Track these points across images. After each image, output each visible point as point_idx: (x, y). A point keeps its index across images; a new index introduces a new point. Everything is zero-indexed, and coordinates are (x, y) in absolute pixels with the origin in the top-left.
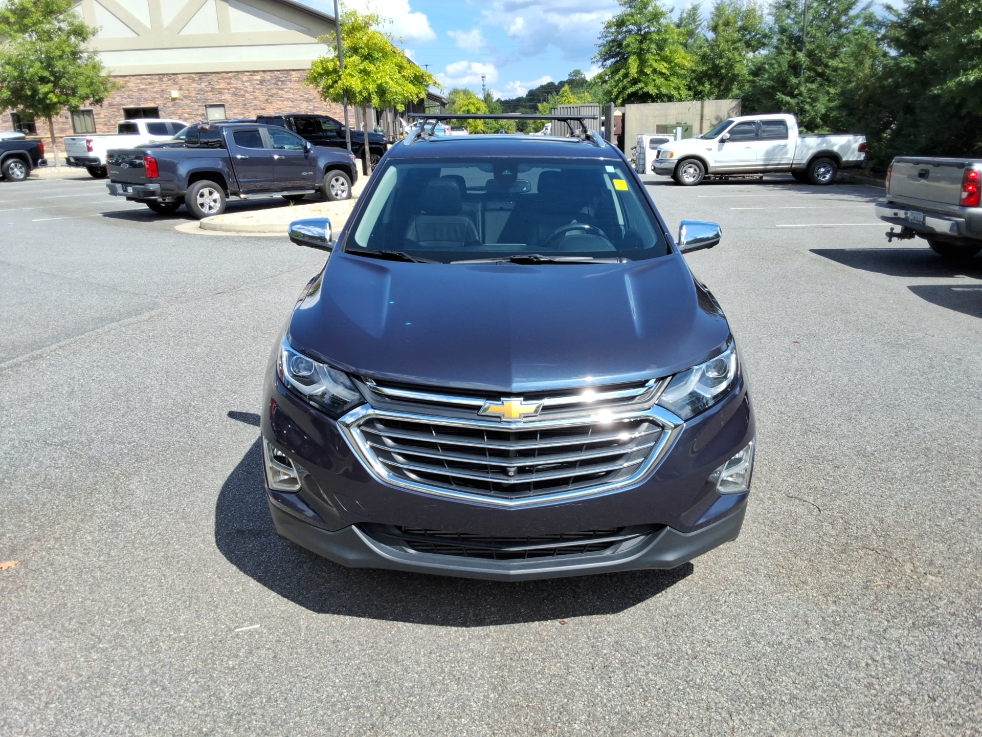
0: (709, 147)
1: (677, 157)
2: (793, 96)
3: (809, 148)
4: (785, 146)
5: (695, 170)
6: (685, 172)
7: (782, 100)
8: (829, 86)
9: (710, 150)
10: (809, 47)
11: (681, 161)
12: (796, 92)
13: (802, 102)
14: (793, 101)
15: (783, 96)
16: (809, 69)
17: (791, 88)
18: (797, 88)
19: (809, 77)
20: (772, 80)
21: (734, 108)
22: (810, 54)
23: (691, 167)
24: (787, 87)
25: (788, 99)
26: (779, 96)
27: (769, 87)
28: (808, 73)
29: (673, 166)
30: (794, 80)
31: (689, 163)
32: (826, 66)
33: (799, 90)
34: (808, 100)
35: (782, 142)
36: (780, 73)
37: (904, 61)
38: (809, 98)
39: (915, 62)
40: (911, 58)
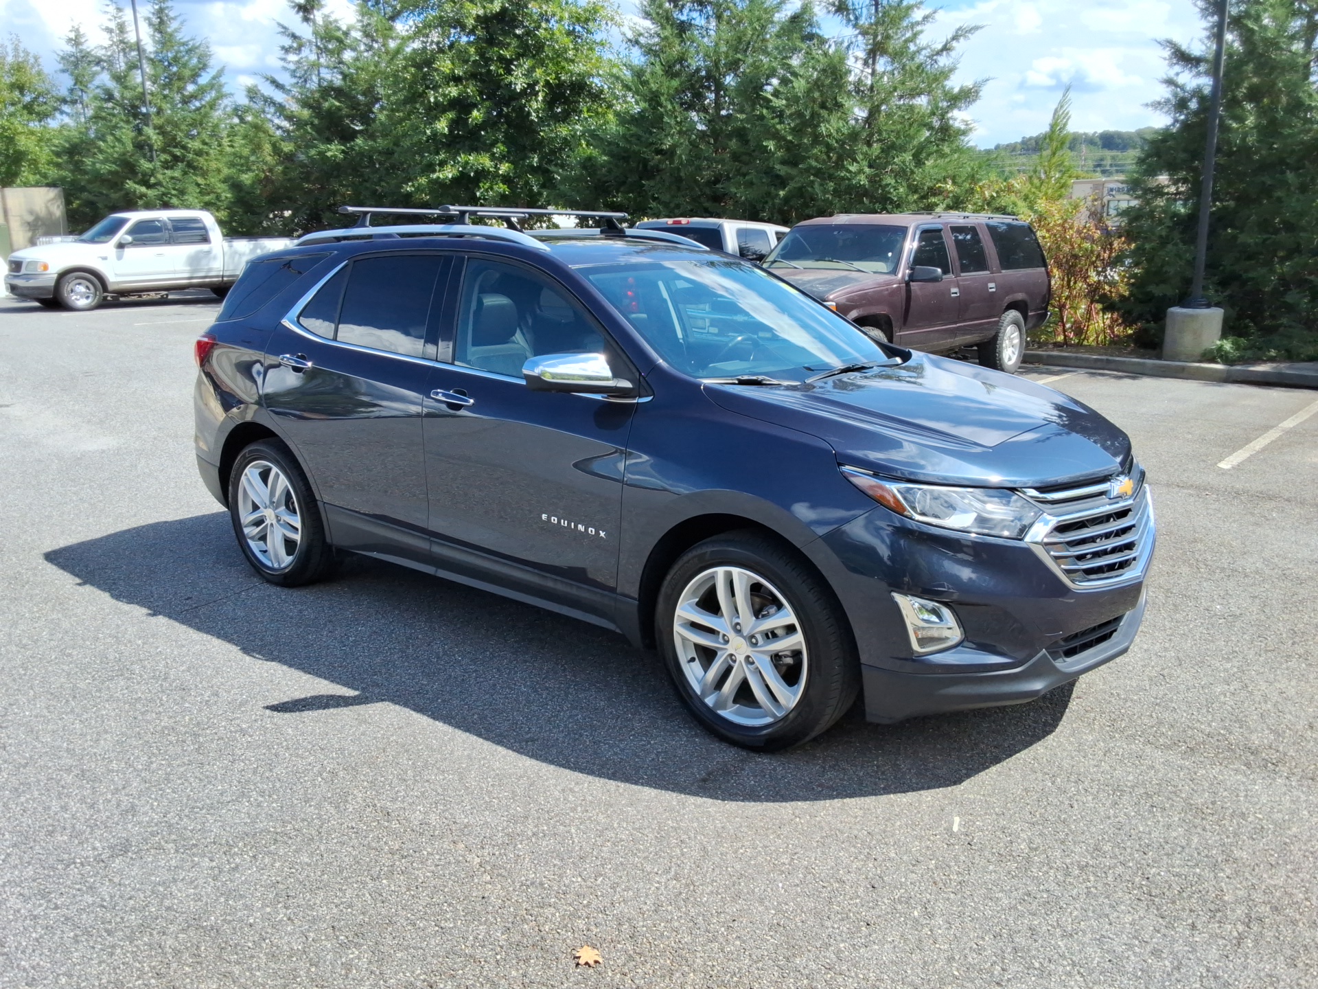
0: (104, 255)
1: (54, 269)
2: (149, 186)
3: (241, 255)
4: (209, 252)
5: (87, 288)
6: (72, 291)
7: (135, 191)
8: (196, 175)
9: (105, 258)
10: (157, 121)
11: (63, 275)
12: (153, 180)
13: (164, 194)
14: (151, 193)
15: (137, 186)
16: (164, 150)
17: (143, 175)
18: (152, 175)
19: (166, 162)
20: (113, 163)
21: (53, 199)
22: (161, 130)
23: (79, 284)
24: (137, 173)
25: (143, 189)
26: (130, 185)
27: (110, 172)
28: (164, 157)
29: (52, 284)
30: (145, 165)
31: (77, 278)
32: (184, 147)
33: (155, 177)
34: (174, 192)
35: (204, 247)
36: (124, 154)
37: (329, 150)
38: (174, 189)
39: (343, 152)
40: (339, 147)
